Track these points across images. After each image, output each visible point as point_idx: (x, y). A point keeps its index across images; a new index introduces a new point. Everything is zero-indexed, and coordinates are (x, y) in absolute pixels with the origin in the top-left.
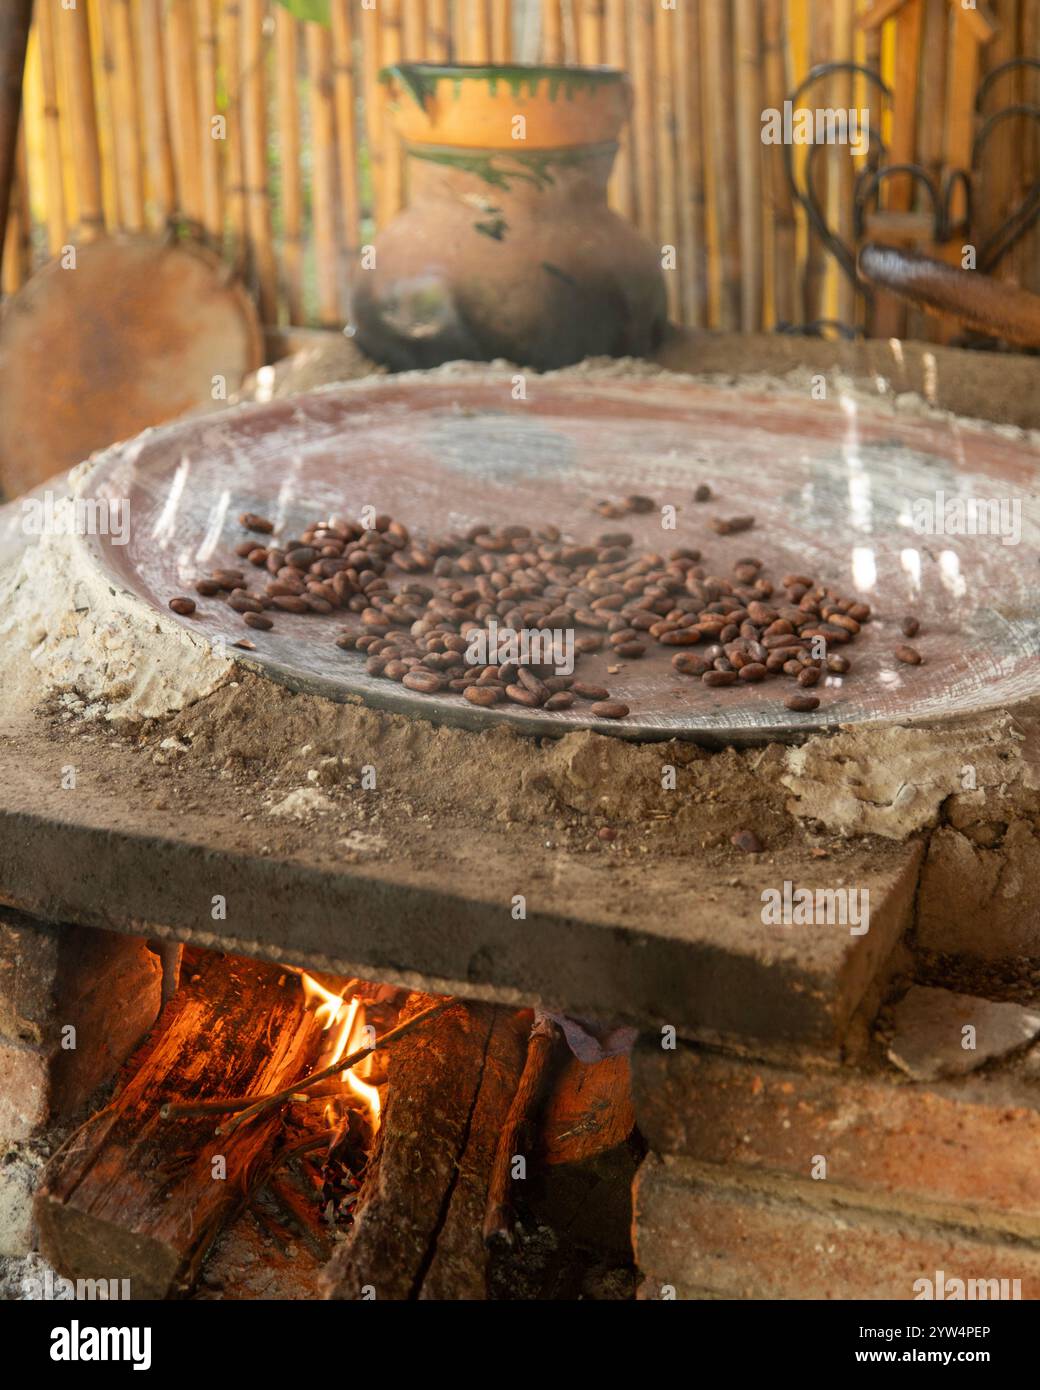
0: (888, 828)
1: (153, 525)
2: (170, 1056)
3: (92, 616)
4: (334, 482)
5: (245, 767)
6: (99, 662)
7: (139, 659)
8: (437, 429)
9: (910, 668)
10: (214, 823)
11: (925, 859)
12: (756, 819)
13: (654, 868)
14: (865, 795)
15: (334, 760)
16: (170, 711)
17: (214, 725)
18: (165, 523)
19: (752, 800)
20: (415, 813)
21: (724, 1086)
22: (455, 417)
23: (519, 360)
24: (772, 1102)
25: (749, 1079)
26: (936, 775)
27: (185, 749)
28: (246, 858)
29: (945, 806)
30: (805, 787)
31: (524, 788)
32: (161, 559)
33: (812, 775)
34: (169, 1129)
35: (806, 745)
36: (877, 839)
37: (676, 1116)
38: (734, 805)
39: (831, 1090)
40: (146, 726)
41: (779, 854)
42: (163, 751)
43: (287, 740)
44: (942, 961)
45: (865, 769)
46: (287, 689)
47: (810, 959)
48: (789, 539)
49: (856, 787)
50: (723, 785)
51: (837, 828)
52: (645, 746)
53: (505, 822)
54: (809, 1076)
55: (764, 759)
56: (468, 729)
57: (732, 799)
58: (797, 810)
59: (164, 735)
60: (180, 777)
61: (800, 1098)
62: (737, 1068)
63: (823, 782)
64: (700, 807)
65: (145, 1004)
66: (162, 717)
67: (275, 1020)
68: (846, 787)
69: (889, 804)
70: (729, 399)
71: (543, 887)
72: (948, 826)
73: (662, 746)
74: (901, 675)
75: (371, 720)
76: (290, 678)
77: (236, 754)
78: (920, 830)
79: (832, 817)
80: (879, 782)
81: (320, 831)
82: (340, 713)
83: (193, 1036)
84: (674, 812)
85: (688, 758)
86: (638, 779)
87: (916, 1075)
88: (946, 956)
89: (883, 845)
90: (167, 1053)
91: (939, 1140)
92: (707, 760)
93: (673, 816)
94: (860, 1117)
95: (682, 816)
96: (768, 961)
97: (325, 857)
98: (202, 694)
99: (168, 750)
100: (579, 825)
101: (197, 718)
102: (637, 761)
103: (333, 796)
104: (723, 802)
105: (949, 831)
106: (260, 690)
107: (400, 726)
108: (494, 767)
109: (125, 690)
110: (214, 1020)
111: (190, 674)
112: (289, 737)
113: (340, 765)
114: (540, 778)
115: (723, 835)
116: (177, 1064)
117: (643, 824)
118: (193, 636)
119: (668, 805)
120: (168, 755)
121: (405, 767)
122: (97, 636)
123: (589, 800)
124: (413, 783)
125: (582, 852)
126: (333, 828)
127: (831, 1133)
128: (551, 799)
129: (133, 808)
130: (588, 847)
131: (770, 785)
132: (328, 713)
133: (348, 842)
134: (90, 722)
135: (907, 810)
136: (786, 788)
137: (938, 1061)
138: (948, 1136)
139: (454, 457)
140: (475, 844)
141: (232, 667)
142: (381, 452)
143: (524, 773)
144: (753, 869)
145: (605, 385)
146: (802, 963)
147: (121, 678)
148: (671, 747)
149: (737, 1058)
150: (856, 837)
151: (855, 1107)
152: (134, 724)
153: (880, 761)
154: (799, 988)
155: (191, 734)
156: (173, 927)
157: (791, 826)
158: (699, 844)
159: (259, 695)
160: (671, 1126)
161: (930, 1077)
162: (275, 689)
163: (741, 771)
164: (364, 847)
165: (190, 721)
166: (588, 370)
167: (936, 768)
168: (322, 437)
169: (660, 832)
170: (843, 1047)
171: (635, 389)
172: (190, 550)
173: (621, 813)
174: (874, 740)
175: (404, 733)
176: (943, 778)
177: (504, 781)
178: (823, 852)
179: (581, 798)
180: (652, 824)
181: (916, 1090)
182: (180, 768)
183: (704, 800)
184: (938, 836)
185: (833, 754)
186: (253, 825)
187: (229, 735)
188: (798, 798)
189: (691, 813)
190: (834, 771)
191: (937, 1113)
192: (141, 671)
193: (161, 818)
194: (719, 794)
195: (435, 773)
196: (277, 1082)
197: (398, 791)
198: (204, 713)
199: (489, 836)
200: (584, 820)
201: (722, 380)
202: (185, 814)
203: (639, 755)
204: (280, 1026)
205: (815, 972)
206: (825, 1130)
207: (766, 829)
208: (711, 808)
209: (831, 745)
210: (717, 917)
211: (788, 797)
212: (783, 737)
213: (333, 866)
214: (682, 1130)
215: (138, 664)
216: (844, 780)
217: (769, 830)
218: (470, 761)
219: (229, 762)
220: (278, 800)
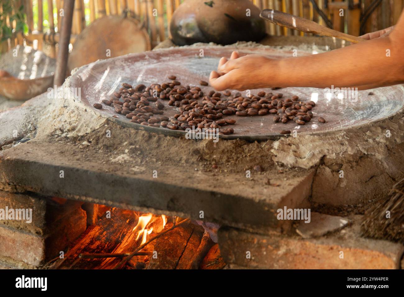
0: (304, 165)
1: (95, 86)
2: (87, 241)
3: (68, 108)
4: (156, 76)
5: (107, 149)
6: (68, 121)
7: (79, 119)
8: (190, 62)
9: (322, 124)
10: (93, 164)
11: (315, 175)
12: (262, 162)
13: (228, 176)
14: (297, 155)
15: (134, 146)
16: (86, 134)
17: (99, 137)
18: (99, 86)
19: (261, 156)
20: (157, 161)
21: (246, 241)
22: (195, 58)
23: (217, 42)
24: (260, 246)
25: (253, 239)
26: (320, 149)
27: (89, 144)
28: (100, 173)
29: (323, 159)
30: (278, 152)
31: (191, 154)
32: (95, 95)
33: (281, 149)
34: (83, 262)
35: (280, 140)
36: (300, 168)
37: (231, 251)
38: (255, 158)
39: (278, 242)
40: (79, 138)
41: (268, 172)
42: (83, 145)
43: (120, 141)
44: (319, 205)
45: (298, 147)
46: (122, 126)
47: (270, 200)
48: (293, 91)
49: (294, 153)
50: (252, 152)
51: (287, 165)
52: (229, 141)
53: (184, 163)
54: (271, 237)
55: (266, 144)
56: (175, 137)
57: (255, 156)
58: (275, 160)
59: (84, 140)
60: (86, 152)
61: (269, 244)
62: (249, 235)
63: (284, 151)
64: (245, 158)
65: (80, 226)
66: (84, 135)
67: (124, 233)
68: (291, 153)
69: (305, 158)
70: (280, 52)
71: (191, 181)
72: (323, 165)
73: (234, 141)
74: (319, 126)
75: (146, 134)
76: (123, 123)
77: (104, 145)
78: (314, 166)
79: (286, 162)
80: (302, 151)
81: (126, 166)
82: (137, 133)
83: (96, 236)
84: (236, 160)
85: (242, 144)
86: (226, 150)
87: (304, 236)
88: (321, 204)
89: (302, 170)
90: (86, 240)
91: (311, 257)
92: (248, 145)
93: (236, 161)
94: (287, 250)
95: (239, 161)
96: (257, 200)
97: (125, 173)
98: (96, 128)
99: (84, 145)
100: (207, 164)
101: (94, 135)
102: (226, 145)
103: (132, 156)
104: (252, 157)
105: (324, 166)
106: (114, 127)
107: (155, 136)
108: (182, 148)
109: (74, 128)
110: (104, 232)
111: (93, 123)
112: (121, 140)
113: (135, 148)
114: (196, 150)
115: (251, 167)
116: (89, 244)
117: (227, 164)
118: (96, 112)
119: (235, 158)
120: (84, 146)
121: (156, 148)
122: (68, 113)
123: (210, 157)
124: (157, 153)
125: (206, 171)
126: (130, 165)
127: (278, 255)
128: (199, 157)
129: (69, 160)
130: (208, 170)
131: (267, 152)
132: (133, 133)
133: (133, 169)
134: (63, 138)
135: (310, 159)
136: (272, 153)
137: (311, 232)
138: (314, 255)
139: (194, 69)
140: (173, 169)
141: (106, 120)
142: (171, 68)
143: (191, 149)
144: (259, 176)
145: (242, 49)
146: (267, 201)
147: (74, 125)
148: (237, 141)
149: (249, 232)
150: (293, 167)
151: (285, 247)
152: (75, 138)
153: (303, 145)
154: (266, 209)
155: (91, 140)
156: (80, 196)
157: (273, 164)
158: (243, 169)
159: (113, 128)
160: (230, 255)
161: (308, 237)
162: (118, 126)
163: (258, 148)
164: (138, 170)
165: (92, 136)
166: (238, 45)
167: (320, 147)
168: (153, 63)
169: (232, 166)
170: (282, 228)
171: (251, 50)
172: (105, 92)
173: (220, 160)
174: (301, 139)
175: (155, 139)
176: (322, 150)
177: (185, 152)
178: (282, 171)
179: (208, 156)
180: (229, 163)
181: (304, 241)
182: (87, 150)
183: (246, 156)
184: (320, 168)
185: (288, 143)
186: (105, 165)
187: (103, 140)
188: (276, 156)
189: (242, 160)
190: (288, 148)
191: (310, 248)
192: (79, 123)
193: (77, 163)
194: (251, 155)
195: (164, 150)
196: (122, 250)
197: (153, 155)
198: (96, 134)
199: (178, 167)
200: (208, 163)
201: (279, 47)
202: (85, 162)
203: (227, 143)
204: (125, 235)
205: (271, 204)
206: (276, 255)
207: (265, 165)
208: (248, 159)
209: (287, 140)
210: (244, 189)
211: (273, 156)
212: (273, 138)
213: (127, 175)
214: (233, 256)
215: (79, 120)
216: (291, 151)
217: (266, 165)
218: (175, 146)
219: (102, 148)
220: (115, 158)
